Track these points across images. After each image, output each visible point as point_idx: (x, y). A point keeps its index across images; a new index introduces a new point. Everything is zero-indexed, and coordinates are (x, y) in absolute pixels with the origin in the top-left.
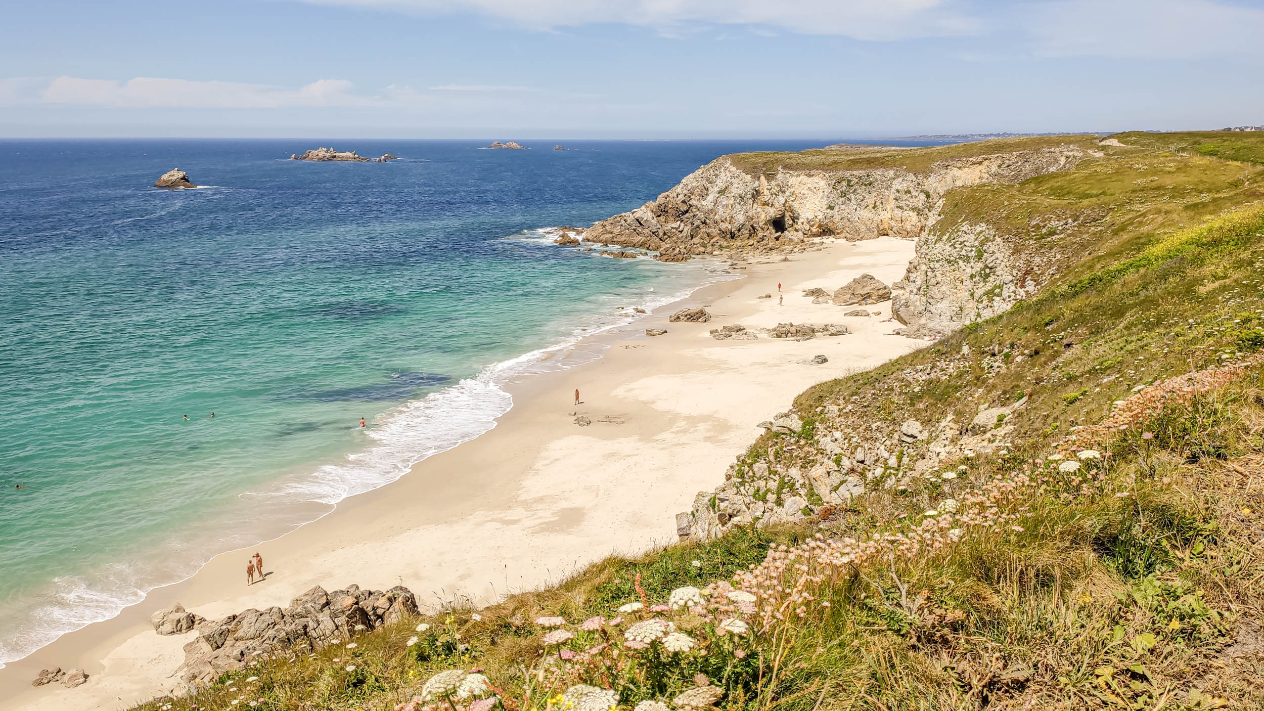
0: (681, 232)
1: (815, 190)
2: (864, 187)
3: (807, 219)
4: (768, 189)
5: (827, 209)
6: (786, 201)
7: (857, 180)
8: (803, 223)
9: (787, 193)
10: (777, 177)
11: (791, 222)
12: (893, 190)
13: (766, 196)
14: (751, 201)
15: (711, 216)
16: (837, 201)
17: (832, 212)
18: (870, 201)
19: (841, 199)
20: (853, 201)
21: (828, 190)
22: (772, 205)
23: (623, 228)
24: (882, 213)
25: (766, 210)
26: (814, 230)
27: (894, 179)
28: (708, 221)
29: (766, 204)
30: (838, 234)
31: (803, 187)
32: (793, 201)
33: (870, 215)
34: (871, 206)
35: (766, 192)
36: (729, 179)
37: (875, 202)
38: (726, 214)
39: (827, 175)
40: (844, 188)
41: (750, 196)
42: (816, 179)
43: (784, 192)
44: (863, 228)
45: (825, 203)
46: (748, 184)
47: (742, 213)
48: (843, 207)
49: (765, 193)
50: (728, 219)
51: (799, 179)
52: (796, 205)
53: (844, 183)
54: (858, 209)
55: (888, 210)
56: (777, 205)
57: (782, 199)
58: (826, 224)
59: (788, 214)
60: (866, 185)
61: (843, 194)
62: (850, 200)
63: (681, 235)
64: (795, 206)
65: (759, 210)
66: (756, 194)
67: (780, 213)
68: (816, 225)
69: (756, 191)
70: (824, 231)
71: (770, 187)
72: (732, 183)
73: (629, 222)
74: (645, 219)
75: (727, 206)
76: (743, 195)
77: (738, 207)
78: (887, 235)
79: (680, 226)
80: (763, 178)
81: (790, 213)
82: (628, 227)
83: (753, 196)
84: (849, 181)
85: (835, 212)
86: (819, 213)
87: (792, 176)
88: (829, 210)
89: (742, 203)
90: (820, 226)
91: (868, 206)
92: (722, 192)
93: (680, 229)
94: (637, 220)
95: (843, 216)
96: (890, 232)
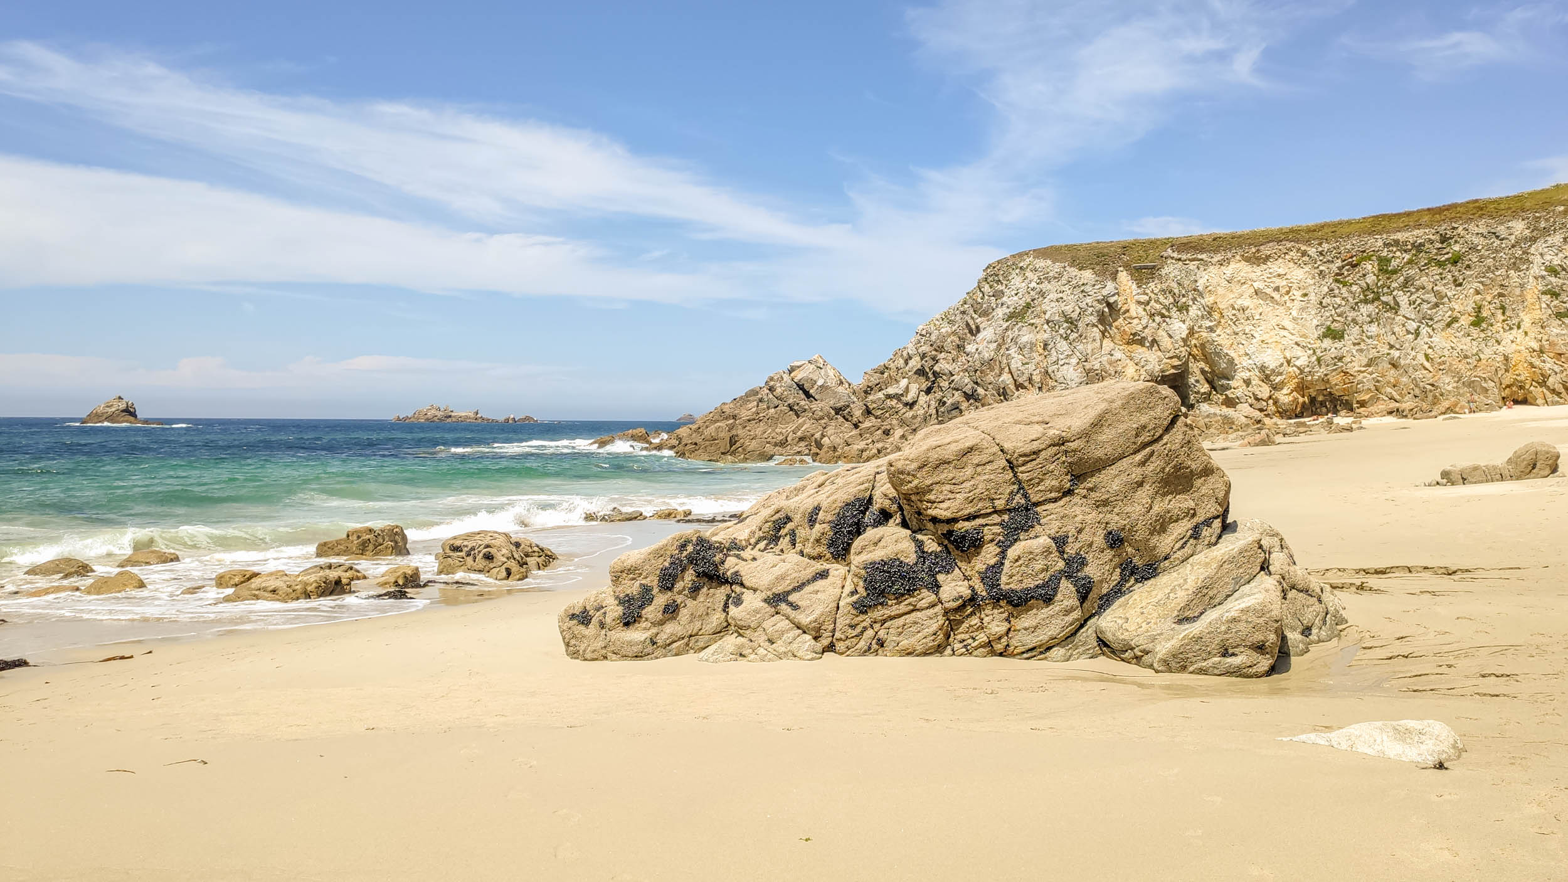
0: (911, 405)
1: (1276, 295)
2: (1435, 270)
3: (1262, 368)
4: (1139, 303)
5: (1320, 338)
6: (1191, 332)
7: (1407, 257)
8: (1247, 382)
9: (1194, 311)
10: (1163, 272)
11: (1205, 388)
12: (1536, 269)
13: (1136, 318)
14: (1096, 332)
15: (990, 378)
16: (1352, 314)
17: (1338, 345)
18: (1463, 303)
19: (1365, 309)
20: (1405, 309)
21: (1318, 290)
22: (1154, 342)
23: (763, 406)
24: (1507, 337)
25: (1137, 357)
26: (1285, 397)
27: (1534, 240)
28: (980, 391)
29: (1136, 340)
30: (1362, 404)
31: (1238, 290)
32: (1211, 329)
33: (1465, 345)
34: (1465, 321)
35: (1135, 310)
36: (1033, 285)
37: (1479, 309)
38: (1031, 367)
39: (1312, 251)
40: (1371, 279)
41: (1094, 319)
42: (1277, 267)
43: (1183, 308)
44: (1447, 383)
45: (1313, 322)
46: (1088, 288)
47: (1074, 361)
48: (1373, 329)
49: (1133, 313)
50: (1037, 378)
51: (1229, 270)
52: (1222, 338)
53: (1369, 266)
54: (1424, 330)
55: (1526, 325)
56: (1166, 342)
57: (1179, 328)
58: (1325, 380)
59: (1195, 367)
60: (1440, 264)
61: (1371, 295)
62: (1395, 308)
63: (910, 414)
64: (1220, 340)
65: (1118, 355)
66: (1110, 313)
67: (1176, 362)
68: (1292, 384)
69: (1109, 305)
70: (1313, 400)
71: (1144, 298)
72: (1042, 294)
73: (779, 391)
74: (820, 382)
75: (1033, 345)
76: (1075, 316)
77: (1063, 345)
78: (1524, 402)
79: (907, 389)
80: (1123, 276)
81: (1202, 365)
82: (776, 402)
83: (1102, 319)
84: (1383, 262)
85: (1346, 346)
86: (1298, 351)
87: (1206, 264)
88: (1327, 342)
89: (1074, 336)
90: (1301, 388)
91: (1455, 320)
92: (1015, 316)
93: (909, 398)
94: (801, 387)
95: (1373, 353)
96: (1537, 391)
